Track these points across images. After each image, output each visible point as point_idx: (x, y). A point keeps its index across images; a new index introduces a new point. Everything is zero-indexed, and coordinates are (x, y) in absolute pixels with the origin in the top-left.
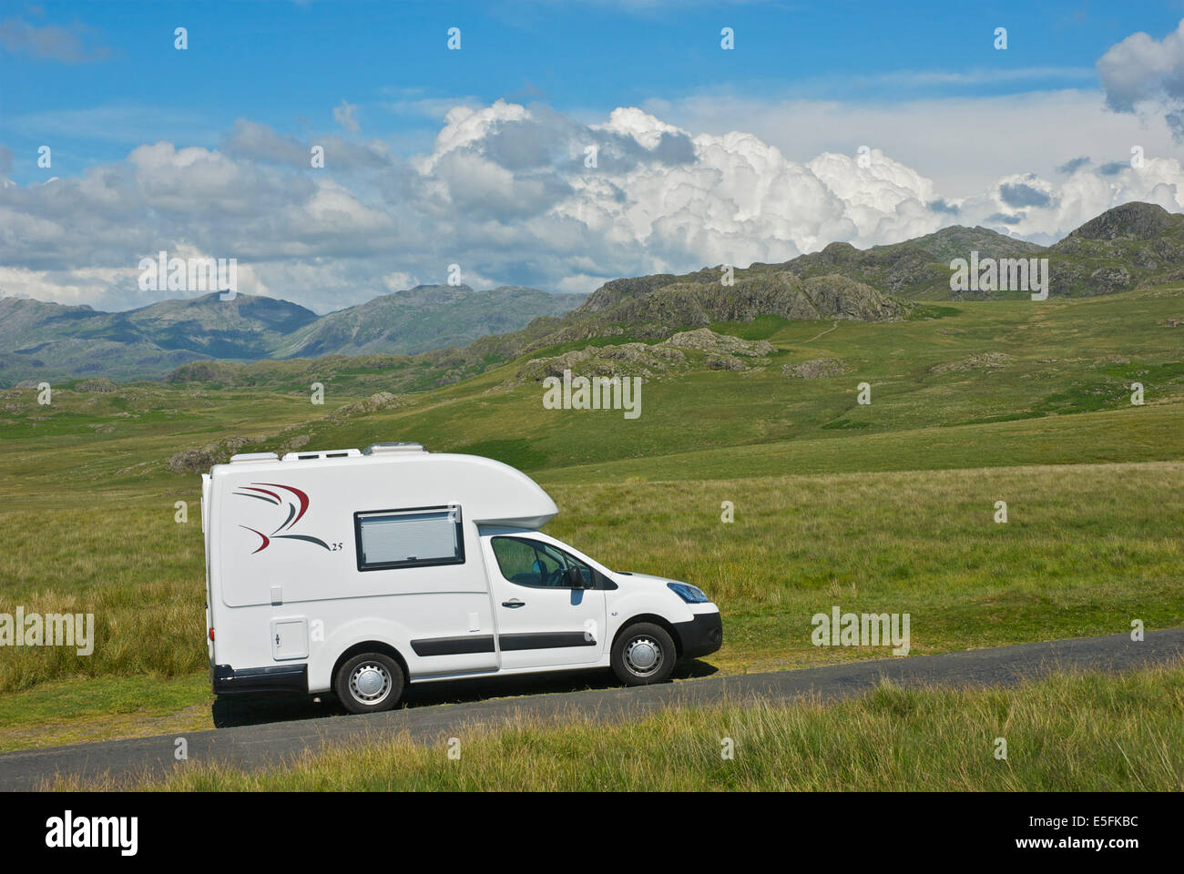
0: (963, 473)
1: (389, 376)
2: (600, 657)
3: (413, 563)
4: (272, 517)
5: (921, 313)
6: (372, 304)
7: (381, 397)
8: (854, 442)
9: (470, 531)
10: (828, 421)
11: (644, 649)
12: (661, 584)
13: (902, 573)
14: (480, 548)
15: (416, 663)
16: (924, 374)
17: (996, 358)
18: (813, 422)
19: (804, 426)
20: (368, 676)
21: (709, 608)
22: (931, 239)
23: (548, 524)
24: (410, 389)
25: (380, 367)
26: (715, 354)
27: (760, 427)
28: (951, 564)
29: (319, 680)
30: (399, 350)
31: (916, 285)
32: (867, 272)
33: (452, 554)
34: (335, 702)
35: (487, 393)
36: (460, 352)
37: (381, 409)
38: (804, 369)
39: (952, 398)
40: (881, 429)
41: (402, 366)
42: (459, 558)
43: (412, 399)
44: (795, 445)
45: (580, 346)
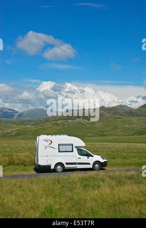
0: (125, 144)
1: (29, 123)
2: (91, 166)
3: (66, 152)
4: (47, 144)
5: (116, 118)
6: (27, 111)
7: (28, 126)
8: (104, 138)
9: (74, 147)
10: (100, 134)
11: (97, 165)
12: (100, 157)
13: (125, 158)
14: (75, 150)
15: (66, 166)
16: (115, 128)
17: (127, 126)
18: (98, 134)
19: (96, 135)
20: (59, 167)
21: (106, 160)
22: (117, 106)
23: (84, 147)
24: (33, 125)
25: (28, 121)
26: (83, 122)
27: (89, 135)
28: (132, 157)
29: (52, 167)
30: (31, 118)
31: (114, 114)
32: (107, 111)
33: (71, 150)
34: (54, 171)
35: (46, 126)
36: (41, 119)
37: (28, 128)
38: (97, 126)
39: (120, 132)
40: (108, 136)
41: (32, 121)
42: (72, 151)
43: (34, 127)
44: (95, 138)
45: (61, 120)
